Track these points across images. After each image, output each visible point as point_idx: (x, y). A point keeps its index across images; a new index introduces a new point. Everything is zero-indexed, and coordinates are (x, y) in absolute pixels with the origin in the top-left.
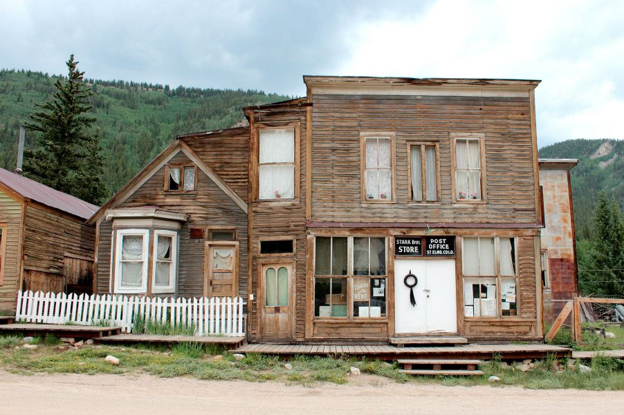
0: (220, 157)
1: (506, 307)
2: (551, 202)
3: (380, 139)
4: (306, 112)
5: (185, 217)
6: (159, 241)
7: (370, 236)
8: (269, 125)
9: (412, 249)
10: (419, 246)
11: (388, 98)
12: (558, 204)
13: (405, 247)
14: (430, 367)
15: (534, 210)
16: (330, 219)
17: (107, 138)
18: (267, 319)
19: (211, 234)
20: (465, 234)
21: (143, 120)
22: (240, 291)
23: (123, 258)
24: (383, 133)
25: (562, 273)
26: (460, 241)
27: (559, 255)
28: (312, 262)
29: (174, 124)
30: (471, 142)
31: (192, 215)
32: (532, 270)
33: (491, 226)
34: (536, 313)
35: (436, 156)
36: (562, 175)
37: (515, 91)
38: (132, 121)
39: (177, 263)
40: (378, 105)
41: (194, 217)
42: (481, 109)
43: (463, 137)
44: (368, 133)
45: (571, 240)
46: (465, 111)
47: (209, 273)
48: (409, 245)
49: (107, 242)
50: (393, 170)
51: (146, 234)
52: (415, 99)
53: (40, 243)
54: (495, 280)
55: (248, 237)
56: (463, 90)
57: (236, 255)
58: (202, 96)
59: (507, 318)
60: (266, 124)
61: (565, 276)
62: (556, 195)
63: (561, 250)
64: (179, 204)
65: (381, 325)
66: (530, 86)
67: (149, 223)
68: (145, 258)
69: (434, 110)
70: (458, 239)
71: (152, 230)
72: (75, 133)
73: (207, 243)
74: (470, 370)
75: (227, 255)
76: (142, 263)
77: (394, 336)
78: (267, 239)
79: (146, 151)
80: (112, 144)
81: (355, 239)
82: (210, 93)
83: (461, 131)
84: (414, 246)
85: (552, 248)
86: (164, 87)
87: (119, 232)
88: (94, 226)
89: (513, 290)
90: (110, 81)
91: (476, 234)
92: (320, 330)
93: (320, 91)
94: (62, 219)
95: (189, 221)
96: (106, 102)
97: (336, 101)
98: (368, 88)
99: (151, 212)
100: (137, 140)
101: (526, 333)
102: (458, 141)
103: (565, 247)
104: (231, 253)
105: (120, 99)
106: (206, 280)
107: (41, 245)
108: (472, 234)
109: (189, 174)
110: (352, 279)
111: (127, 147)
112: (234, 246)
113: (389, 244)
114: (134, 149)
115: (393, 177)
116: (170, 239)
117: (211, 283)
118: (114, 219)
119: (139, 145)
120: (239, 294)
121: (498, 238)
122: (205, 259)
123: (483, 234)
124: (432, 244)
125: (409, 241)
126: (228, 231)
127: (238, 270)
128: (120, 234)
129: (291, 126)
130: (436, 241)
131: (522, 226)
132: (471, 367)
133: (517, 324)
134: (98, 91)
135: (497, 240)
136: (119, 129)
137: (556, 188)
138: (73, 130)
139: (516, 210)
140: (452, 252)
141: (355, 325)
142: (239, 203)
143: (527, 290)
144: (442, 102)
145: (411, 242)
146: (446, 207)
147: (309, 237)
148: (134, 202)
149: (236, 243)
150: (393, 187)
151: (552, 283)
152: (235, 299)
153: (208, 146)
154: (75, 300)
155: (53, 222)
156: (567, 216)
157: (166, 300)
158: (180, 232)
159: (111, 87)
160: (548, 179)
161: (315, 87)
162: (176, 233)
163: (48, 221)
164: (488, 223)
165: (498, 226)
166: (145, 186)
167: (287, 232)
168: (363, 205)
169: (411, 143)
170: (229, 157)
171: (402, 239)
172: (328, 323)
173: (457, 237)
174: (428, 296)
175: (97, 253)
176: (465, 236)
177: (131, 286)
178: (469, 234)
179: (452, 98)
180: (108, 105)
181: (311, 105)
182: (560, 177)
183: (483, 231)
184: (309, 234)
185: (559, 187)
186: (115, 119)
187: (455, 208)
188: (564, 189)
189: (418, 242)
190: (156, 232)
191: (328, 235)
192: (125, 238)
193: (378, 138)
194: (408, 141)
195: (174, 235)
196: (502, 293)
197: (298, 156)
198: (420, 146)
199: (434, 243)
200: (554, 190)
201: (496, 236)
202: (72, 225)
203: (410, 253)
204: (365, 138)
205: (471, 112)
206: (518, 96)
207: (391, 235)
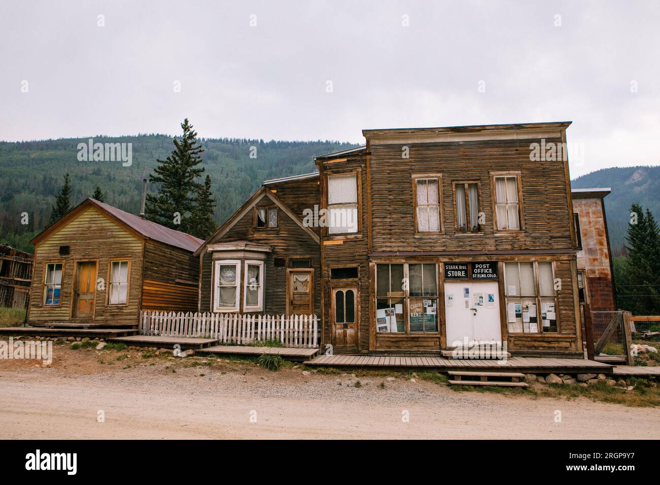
0: (297, 199)
1: (547, 324)
2: (587, 227)
3: (429, 181)
4: (366, 160)
5: (269, 249)
6: (249, 270)
7: (422, 263)
8: (336, 173)
9: (459, 274)
10: (466, 271)
11: (435, 145)
12: (593, 228)
13: (453, 272)
14: (477, 378)
15: (569, 237)
16: (389, 249)
17: (216, 183)
18: (337, 334)
19: (291, 263)
20: (507, 259)
21: (243, 168)
22: (316, 310)
23: (221, 284)
24: (431, 175)
25: (601, 290)
26: (502, 265)
27: (597, 274)
28: (374, 285)
29: (268, 171)
30: (509, 179)
31: (276, 247)
32: (570, 292)
33: (530, 252)
34: (575, 330)
35: (478, 192)
36: (596, 203)
37: (548, 132)
38: (235, 169)
39: (264, 287)
40: (426, 152)
41: (277, 249)
42: (517, 150)
43: (501, 175)
44: (418, 175)
45: (608, 260)
46: (502, 153)
47: (290, 295)
48: (457, 270)
49: (208, 270)
50: (441, 206)
51: (238, 263)
52: (458, 145)
53: (156, 272)
54: (535, 300)
55: (321, 265)
56: (501, 134)
57: (312, 280)
58: (289, 147)
59: (548, 334)
60: (333, 171)
61: (604, 293)
62: (591, 220)
63: (599, 270)
64: (265, 238)
65: (435, 340)
66: (562, 128)
67: (241, 255)
68: (238, 283)
69: (475, 153)
70: (500, 264)
71: (243, 260)
72: (188, 182)
73: (289, 270)
74: (515, 382)
75: (304, 279)
76: (236, 287)
77: (445, 349)
78: (336, 266)
79: (247, 193)
80: (220, 187)
81: (410, 265)
82: (295, 144)
83: (499, 170)
84: (461, 270)
85: (590, 268)
86: (259, 141)
87: (217, 262)
88: (198, 257)
89: (553, 309)
90: (218, 139)
91: (516, 260)
92: (382, 343)
93: (377, 142)
94: (174, 252)
95: (274, 252)
96: (215, 155)
97: (391, 150)
98: (417, 138)
99: (241, 245)
100: (240, 184)
101: (566, 348)
102: (498, 179)
103: (602, 267)
104: (308, 278)
105: (226, 152)
106: (287, 300)
107: (157, 273)
108: (513, 259)
109: (272, 214)
110: (409, 300)
111: (232, 189)
112: (310, 272)
113: (440, 268)
114: (237, 191)
115: (441, 212)
116: (258, 267)
117: (292, 303)
118: (213, 252)
119: (241, 188)
120: (315, 312)
121: (536, 263)
122: (287, 283)
123: (524, 259)
124: (477, 268)
125: (457, 267)
126: (306, 260)
127: (313, 292)
128: (218, 265)
129: (354, 173)
130: (480, 266)
131: (559, 251)
132: (515, 379)
133: (557, 340)
134: (209, 147)
135: (536, 265)
136: (225, 176)
137: (591, 215)
138: (186, 180)
139: (552, 237)
140: (495, 276)
141: (411, 339)
142: (313, 237)
143: (566, 310)
144: (481, 146)
145: (458, 267)
146: (488, 236)
147: (371, 264)
148: (229, 238)
149: (312, 270)
150: (442, 220)
151: (591, 300)
152: (311, 317)
153: (287, 190)
154: (182, 318)
155: (167, 255)
156: (603, 239)
157: (254, 317)
158: (266, 261)
159: (218, 143)
160: (583, 207)
161: (372, 139)
162: (262, 262)
163: (163, 254)
164: (526, 249)
165: (537, 252)
166: (238, 224)
167: (352, 261)
168: (416, 237)
169: (456, 182)
170: (305, 199)
171: (451, 264)
172: (388, 337)
173: (499, 263)
174: (475, 314)
175: (201, 280)
176: (507, 261)
177: (227, 306)
178: (510, 260)
179: (490, 142)
180: (217, 157)
181: (370, 154)
182: (594, 205)
183: (522, 257)
184: (371, 262)
185: (594, 213)
186: (222, 168)
187: (496, 237)
188: (599, 215)
189: (464, 267)
190: (246, 262)
191: (387, 262)
192: (223, 268)
193: (427, 179)
194: (452, 181)
195: (261, 264)
196: (543, 312)
197: (360, 197)
198: (464, 184)
199: (479, 268)
200: (589, 216)
201: (535, 261)
202: (182, 257)
203: (458, 277)
204: (416, 180)
205: (508, 153)
206: (551, 137)
207: (441, 262)
